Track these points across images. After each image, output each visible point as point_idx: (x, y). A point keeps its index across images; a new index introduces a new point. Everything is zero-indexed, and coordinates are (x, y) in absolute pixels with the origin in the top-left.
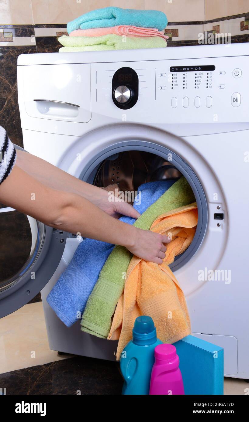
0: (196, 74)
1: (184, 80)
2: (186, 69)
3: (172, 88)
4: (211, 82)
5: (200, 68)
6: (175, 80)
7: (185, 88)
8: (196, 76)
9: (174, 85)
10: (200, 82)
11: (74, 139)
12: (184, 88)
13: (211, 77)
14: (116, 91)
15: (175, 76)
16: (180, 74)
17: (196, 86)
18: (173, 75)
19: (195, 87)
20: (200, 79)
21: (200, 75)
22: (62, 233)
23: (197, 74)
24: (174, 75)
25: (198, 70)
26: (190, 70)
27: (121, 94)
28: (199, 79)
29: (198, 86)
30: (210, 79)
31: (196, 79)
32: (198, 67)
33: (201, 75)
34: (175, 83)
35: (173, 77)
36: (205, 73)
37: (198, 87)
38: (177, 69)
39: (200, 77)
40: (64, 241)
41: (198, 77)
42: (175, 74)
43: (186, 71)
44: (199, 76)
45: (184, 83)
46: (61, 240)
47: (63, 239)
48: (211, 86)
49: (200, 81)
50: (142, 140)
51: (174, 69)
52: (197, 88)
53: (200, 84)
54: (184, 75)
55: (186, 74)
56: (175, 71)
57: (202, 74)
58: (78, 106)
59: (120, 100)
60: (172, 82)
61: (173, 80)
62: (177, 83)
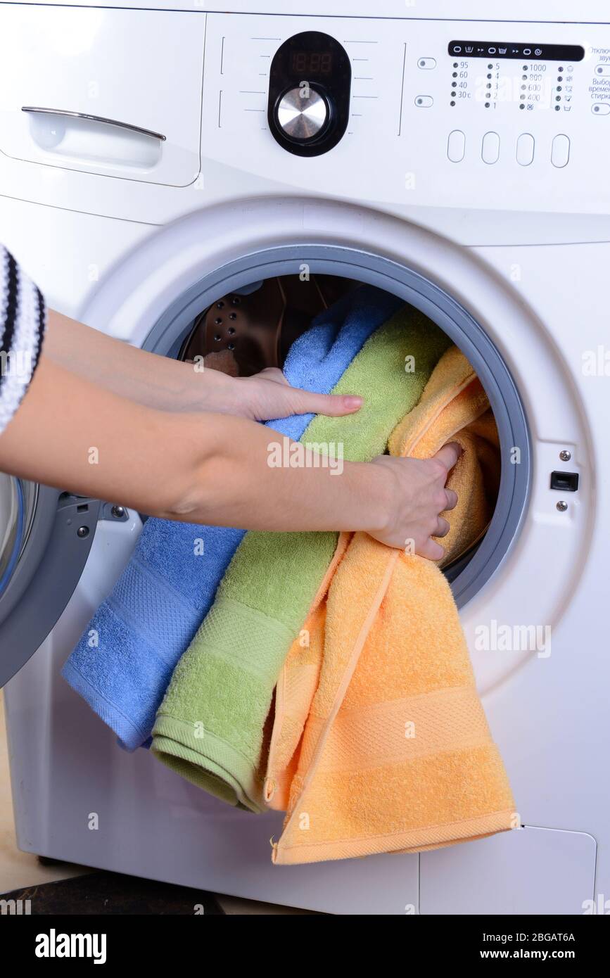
0: (525, 68)
1: (490, 81)
2: (498, 51)
3: (453, 104)
4: (569, 94)
5: (538, 52)
6: (463, 80)
7: (492, 105)
8: (527, 73)
9: (458, 94)
10: (537, 92)
11: (141, 231)
12: (487, 105)
13: (570, 79)
14: (283, 102)
15: (464, 70)
16: (477, 65)
17: (525, 102)
18: (456, 66)
19: (522, 107)
20: (537, 83)
21: (538, 73)
22: (85, 507)
23: (529, 68)
24: (459, 66)
25: (533, 57)
26: (510, 56)
27: (297, 113)
28: (533, 83)
29: (531, 102)
30: (569, 84)
31: (526, 83)
32: (534, 47)
33: (541, 72)
34: (463, 90)
35: (457, 70)
36: (552, 65)
37: (530, 107)
38: (469, 48)
39: (539, 78)
40: (88, 532)
41: (532, 77)
42: (463, 64)
43: (498, 56)
44: (534, 72)
45: (489, 91)
46: (82, 529)
47: (86, 525)
48: (568, 104)
49: (537, 88)
50: (345, 246)
51: (461, 49)
52: (526, 107)
53: (537, 98)
54: (490, 67)
55: (494, 67)
56: (463, 54)
57: (543, 68)
58: (160, 137)
59: (293, 130)
60: (454, 85)
61: (458, 80)
62: (467, 90)
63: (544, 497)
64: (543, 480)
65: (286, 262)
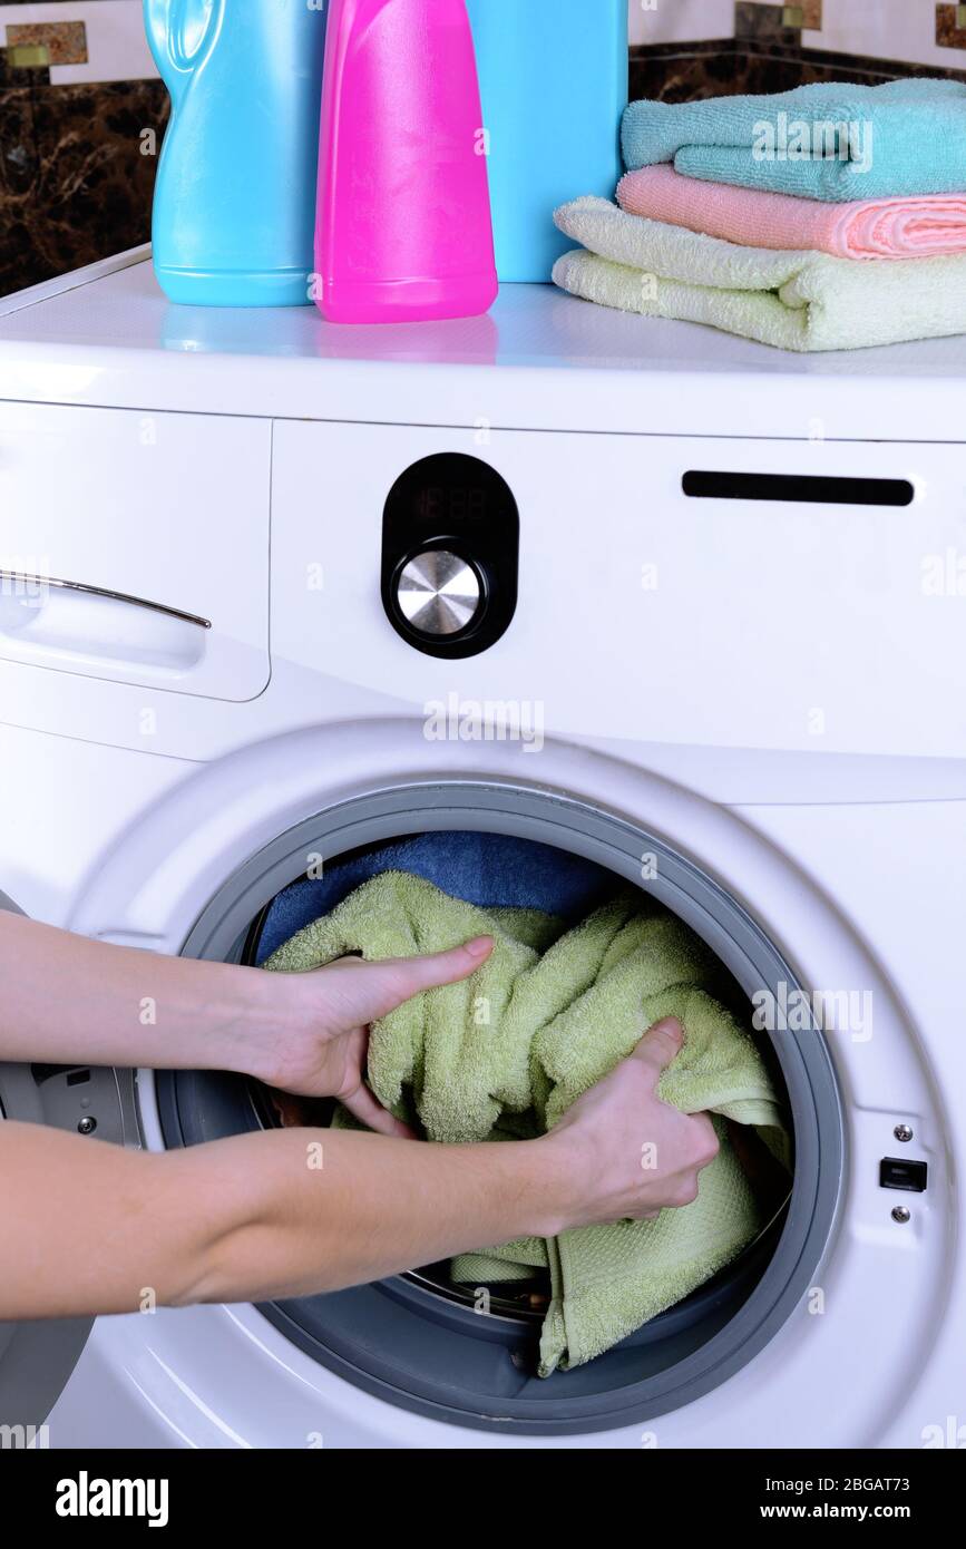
11: (178, 770)
27: (431, 594)
58: (201, 622)
59: (424, 621)
63: (871, 1201)
64: (867, 1173)
65: (424, 813)
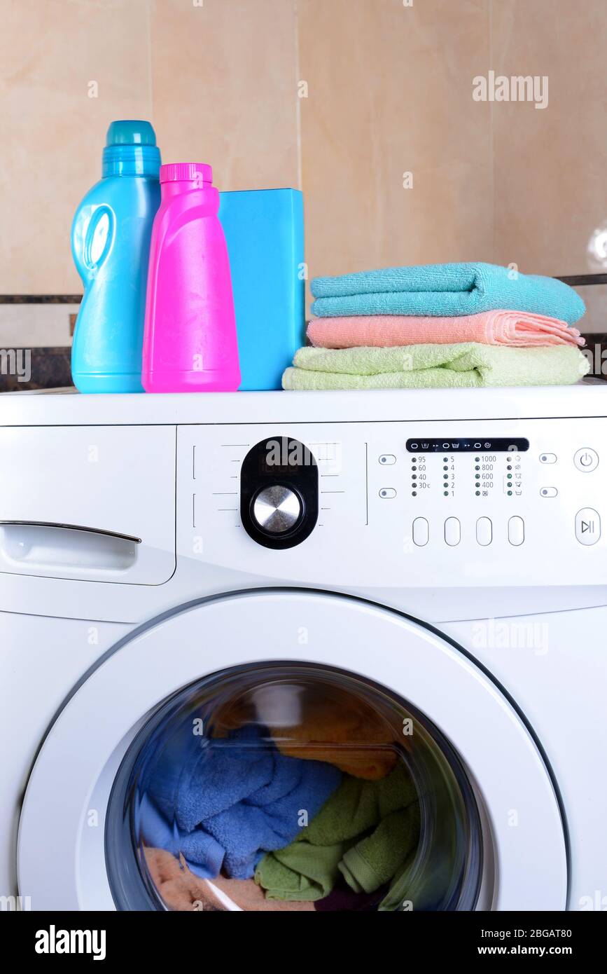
0: (477, 460)
1: (445, 472)
2: (451, 446)
3: (414, 494)
4: (519, 480)
5: (487, 445)
6: (422, 472)
7: (450, 494)
8: (480, 464)
9: (418, 485)
10: (489, 480)
11: (122, 631)
12: (446, 494)
13: (518, 467)
15: (422, 464)
16: (433, 460)
17: (480, 489)
18: (414, 460)
19: (478, 493)
20: (489, 472)
21: (489, 463)
23: (481, 459)
24: (418, 460)
25: (483, 449)
26: (461, 449)
27: (271, 510)
28: (486, 472)
29: (486, 489)
30: (518, 471)
31: (480, 472)
32: (483, 441)
33: (492, 463)
34: (423, 481)
35: (416, 464)
36: (500, 456)
37: (485, 494)
38: (425, 445)
39: (490, 467)
41: (484, 467)
42: (421, 459)
43: (451, 450)
44: (485, 463)
45: (446, 481)
48: (519, 489)
49: (490, 476)
51: (416, 445)
52: (482, 494)
53: (491, 485)
54: (446, 460)
55: (450, 460)
56: (420, 450)
57: (493, 459)
58: (137, 540)
59: (269, 525)
60: (414, 477)
61: (417, 473)
62: (427, 481)
